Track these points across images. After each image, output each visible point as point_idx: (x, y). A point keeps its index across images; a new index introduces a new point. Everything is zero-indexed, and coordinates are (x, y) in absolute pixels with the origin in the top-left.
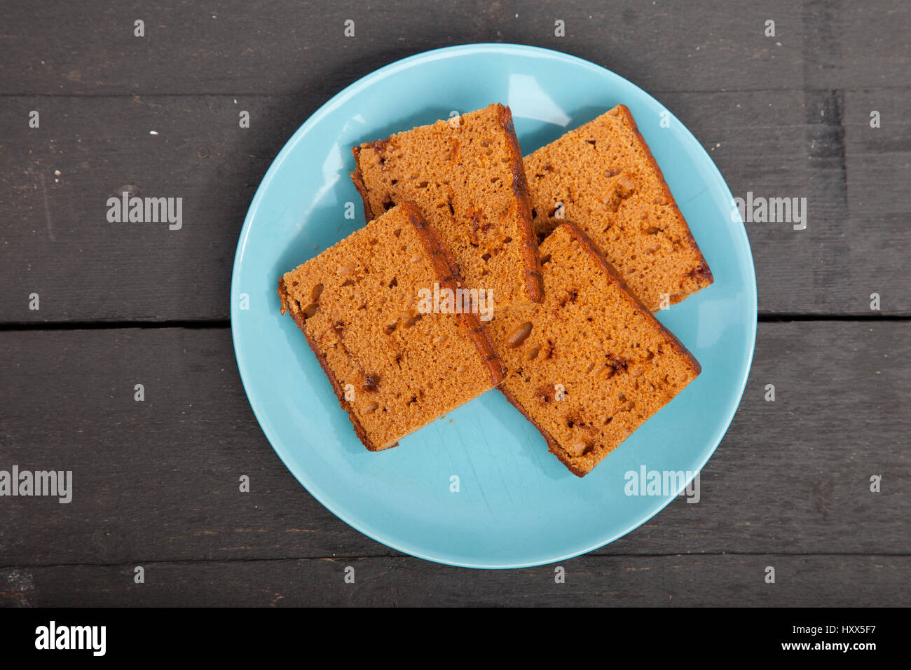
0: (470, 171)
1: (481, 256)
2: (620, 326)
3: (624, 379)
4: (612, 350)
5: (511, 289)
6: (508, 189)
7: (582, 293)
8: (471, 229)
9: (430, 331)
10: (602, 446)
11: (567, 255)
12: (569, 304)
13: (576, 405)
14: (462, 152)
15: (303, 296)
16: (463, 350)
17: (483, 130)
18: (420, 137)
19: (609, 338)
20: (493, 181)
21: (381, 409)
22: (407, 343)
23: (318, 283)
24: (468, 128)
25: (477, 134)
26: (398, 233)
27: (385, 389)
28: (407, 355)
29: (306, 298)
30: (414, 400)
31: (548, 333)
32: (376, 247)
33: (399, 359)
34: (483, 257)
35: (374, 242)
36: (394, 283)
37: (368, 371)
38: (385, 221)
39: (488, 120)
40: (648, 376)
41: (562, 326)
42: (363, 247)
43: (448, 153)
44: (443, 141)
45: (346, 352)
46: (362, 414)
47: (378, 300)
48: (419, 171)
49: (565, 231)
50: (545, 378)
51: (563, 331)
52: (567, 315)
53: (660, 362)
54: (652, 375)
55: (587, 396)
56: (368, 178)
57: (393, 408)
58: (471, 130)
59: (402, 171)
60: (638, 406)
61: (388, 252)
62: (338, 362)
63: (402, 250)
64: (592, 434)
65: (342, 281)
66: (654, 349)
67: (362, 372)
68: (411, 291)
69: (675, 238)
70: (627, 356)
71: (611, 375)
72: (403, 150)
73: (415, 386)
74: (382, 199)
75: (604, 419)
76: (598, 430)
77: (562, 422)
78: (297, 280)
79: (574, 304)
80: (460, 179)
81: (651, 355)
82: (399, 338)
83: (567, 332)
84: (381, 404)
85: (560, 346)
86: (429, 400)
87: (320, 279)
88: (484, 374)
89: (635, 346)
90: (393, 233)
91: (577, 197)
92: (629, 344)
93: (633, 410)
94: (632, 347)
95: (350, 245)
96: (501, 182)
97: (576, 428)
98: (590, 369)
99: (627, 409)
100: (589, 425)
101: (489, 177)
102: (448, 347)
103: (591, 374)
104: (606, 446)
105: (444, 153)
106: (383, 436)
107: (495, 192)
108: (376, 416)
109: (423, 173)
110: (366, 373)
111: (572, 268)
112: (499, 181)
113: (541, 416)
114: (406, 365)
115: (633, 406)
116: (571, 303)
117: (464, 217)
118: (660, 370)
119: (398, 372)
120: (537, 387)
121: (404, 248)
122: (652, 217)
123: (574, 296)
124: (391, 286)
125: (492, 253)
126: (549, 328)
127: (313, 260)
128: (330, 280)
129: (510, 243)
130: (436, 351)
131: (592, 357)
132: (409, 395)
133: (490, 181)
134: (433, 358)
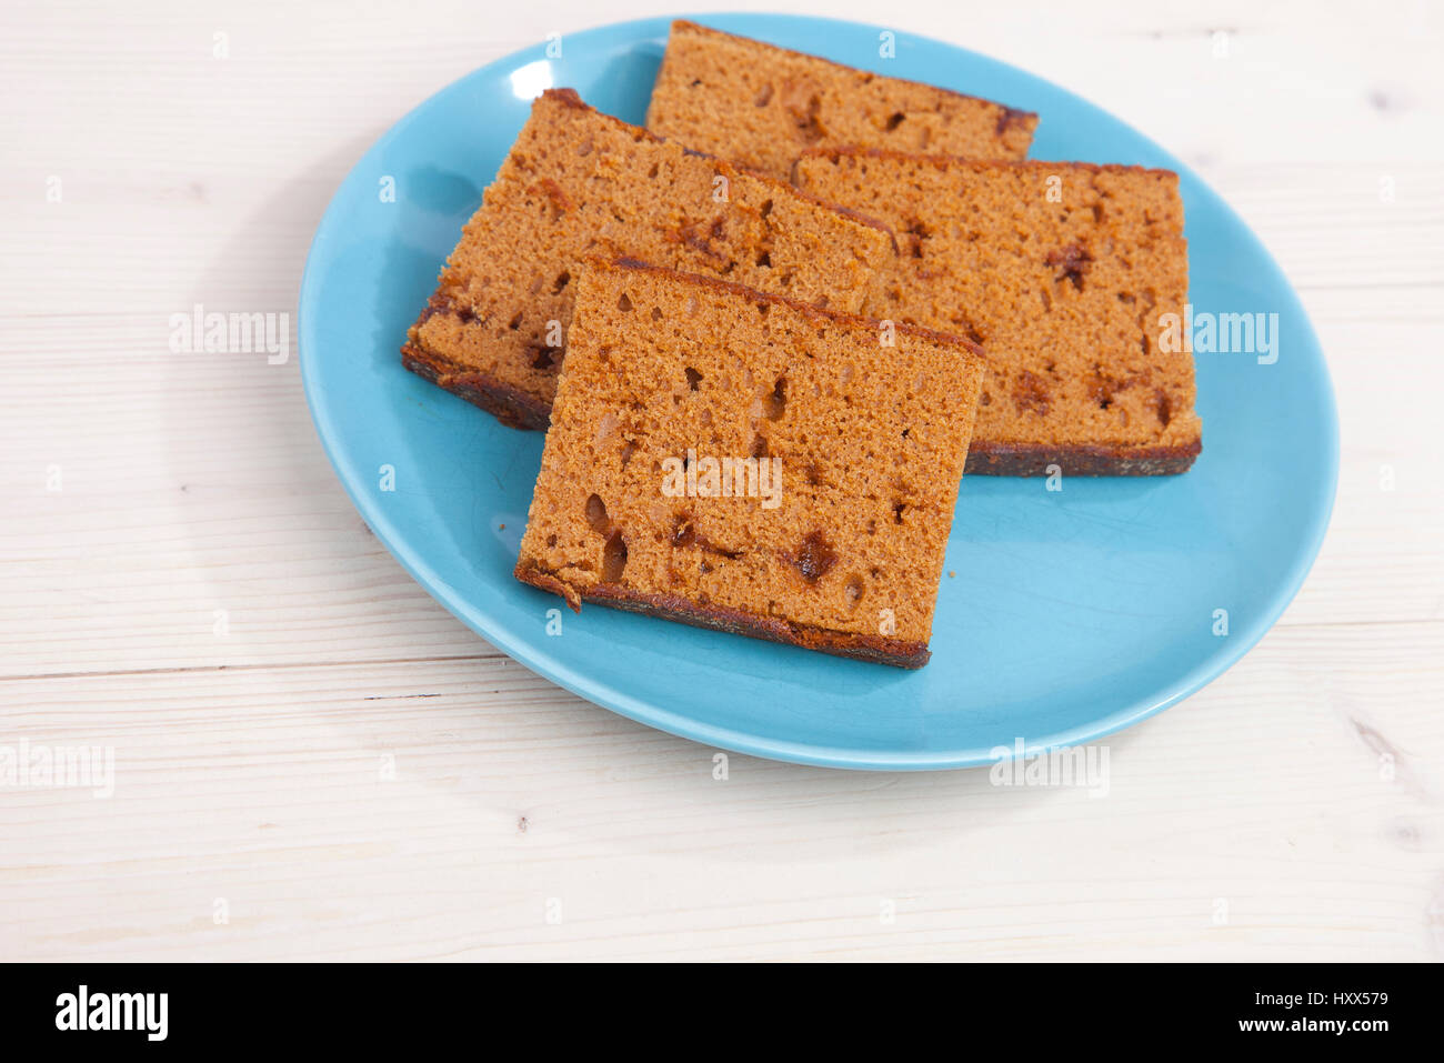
0: (607, 197)
1: (754, 264)
2: (1018, 207)
3: (1103, 270)
4: (1045, 248)
5: (848, 251)
6: (686, 161)
7: (925, 216)
8: (699, 254)
9: (818, 385)
10: (1177, 386)
11: (849, 185)
12: (925, 244)
13: (1084, 367)
14: (567, 188)
15: (581, 544)
16: (892, 357)
17: (562, 138)
18: (483, 234)
19: (1024, 238)
20: (654, 173)
21: (867, 577)
22: (803, 440)
23: (583, 501)
24: (538, 157)
25: (559, 151)
26: (625, 303)
27: (843, 540)
28: (823, 456)
29: (590, 542)
30: (899, 508)
31: (942, 309)
32: (616, 355)
33: (815, 478)
34: (759, 264)
35: (604, 353)
36: (694, 376)
37: (790, 544)
38: (590, 306)
39: (552, 122)
40: (1124, 234)
41: (948, 282)
42: (597, 376)
43: (549, 211)
44: (523, 206)
45: (731, 556)
46: (847, 616)
47: (697, 426)
48: (535, 270)
49: (813, 159)
50: (1006, 374)
51: (959, 286)
52: (939, 260)
53: (1118, 205)
54: (1129, 232)
55: (1084, 338)
56: (473, 356)
57: (884, 554)
58: (544, 155)
59: (511, 296)
60: (1157, 285)
61: (639, 343)
62: (731, 588)
63: (655, 319)
64: (1146, 384)
65: (616, 460)
66: (1091, 196)
67: (784, 558)
68: (731, 360)
69: (931, 106)
70: (1070, 238)
71: (1079, 285)
72: (479, 270)
73: (878, 483)
74: (525, 359)
75: (1138, 348)
76: (1148, 372)
77: (1092, 407)
78: (549, 531)
79: (930, 238)
80: (607, 219)
81: (1098, 210)
82: (786, 446)
83: (964, 283)
84: (860, 566)
85: (980, 314)
86: (919, 483)
87: (583, 492)
88: (956, 355)
89: (1065, 214)
90: (617, 311)
91: (758, 159)
92: (1055, 220)
93: (1158, 299)
94: (1063, 219)
95: (574, 395)
96: (667, 163)
97: (1119, 397)
98: (1047, 303)
99: (1149, 305)
100: (1129, 376)
101: (643, 175)
102: (866, 375)
103: (1054, 305)
104: (1181, 379)
105: (543, 215)
106: (914, 612)
107: (672, 182)
108: (872, 593)
109: (544, 269)
110: (791, 550)
111: (876, 195)
112: (662, 165)
113: (1058, 428)
114: (835, 471)
115: (1150, 293)
116: (925, 241)
117: (670, 251)
118: (1130, 215)
119: (836, 495)
120: (1009, 395)
121: (657, 313)
122: (875, 104)
123: (919, 230)
124: (695, 387)
125: (765, 246)
126: (937, 302)
127: (542, 477)
128: (599, 475)
129: (774, 208)
130: (856, 401)
131: (1032, 283)
132: (886, 506)
133: (649, 180)
134: (861, 417)
